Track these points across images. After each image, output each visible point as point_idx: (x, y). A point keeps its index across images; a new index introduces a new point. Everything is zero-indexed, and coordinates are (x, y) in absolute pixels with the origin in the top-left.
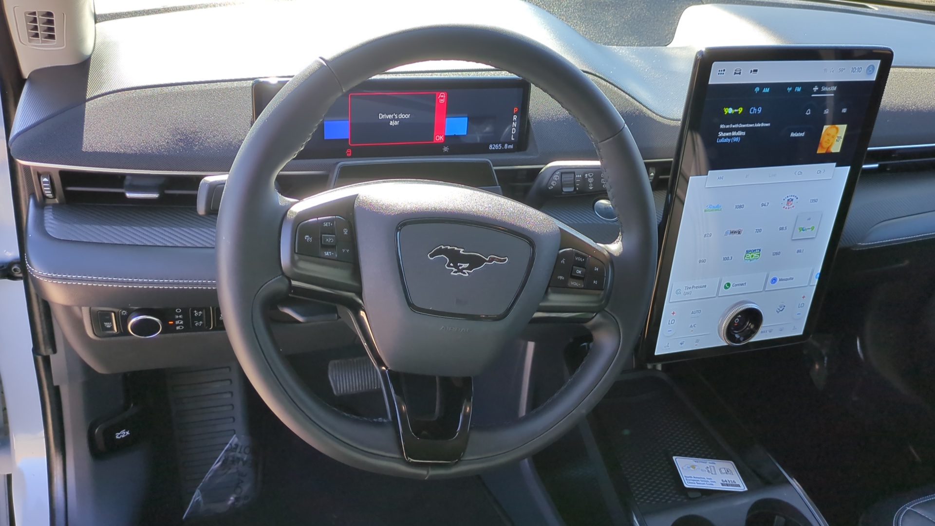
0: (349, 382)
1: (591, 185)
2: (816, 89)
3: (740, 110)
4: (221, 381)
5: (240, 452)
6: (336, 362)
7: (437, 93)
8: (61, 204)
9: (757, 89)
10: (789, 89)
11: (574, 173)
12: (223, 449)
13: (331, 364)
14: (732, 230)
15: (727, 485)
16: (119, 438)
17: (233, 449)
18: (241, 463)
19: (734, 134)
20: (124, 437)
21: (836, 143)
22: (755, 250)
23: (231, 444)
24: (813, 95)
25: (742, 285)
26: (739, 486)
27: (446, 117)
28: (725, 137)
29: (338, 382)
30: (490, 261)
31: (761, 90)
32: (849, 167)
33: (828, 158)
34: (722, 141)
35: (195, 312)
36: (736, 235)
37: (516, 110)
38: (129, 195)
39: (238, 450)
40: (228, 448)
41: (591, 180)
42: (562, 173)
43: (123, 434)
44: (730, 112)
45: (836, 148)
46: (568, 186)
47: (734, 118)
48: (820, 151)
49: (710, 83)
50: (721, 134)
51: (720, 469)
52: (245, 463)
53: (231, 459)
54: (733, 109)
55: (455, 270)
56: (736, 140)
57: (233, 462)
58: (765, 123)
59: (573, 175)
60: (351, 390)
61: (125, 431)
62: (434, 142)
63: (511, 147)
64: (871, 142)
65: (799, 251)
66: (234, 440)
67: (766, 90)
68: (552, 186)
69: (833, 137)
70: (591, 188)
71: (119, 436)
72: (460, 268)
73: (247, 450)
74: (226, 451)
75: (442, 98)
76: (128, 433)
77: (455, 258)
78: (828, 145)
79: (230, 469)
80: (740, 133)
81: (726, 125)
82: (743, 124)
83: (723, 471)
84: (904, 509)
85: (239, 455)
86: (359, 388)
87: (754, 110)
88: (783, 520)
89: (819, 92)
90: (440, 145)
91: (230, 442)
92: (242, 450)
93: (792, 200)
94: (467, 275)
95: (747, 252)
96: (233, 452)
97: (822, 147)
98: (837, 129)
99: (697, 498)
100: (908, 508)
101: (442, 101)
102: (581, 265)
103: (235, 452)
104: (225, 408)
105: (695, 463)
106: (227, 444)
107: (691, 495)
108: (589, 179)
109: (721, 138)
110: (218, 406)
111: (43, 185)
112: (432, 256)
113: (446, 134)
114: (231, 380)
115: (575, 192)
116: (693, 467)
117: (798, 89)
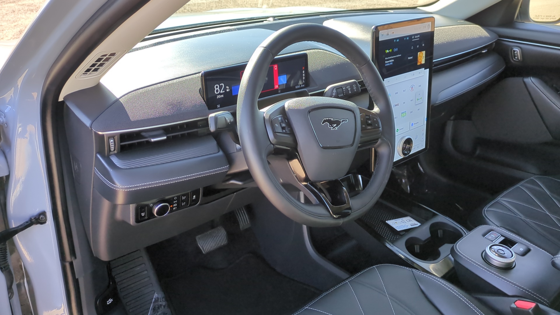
0: (209, 245)
1: (350, 91)
2: (413, 37)
3: (391, 50)
4: (139, 265)
5: (160, 302)
6: (199, 236)
7: (274, 65)
8: (118, 153)
9: (395, 41)
10: (405, 39)
11: (342, 88)
12: (152, 302)
13: (197, 238)
14: (395, 104)
15: (413, 225)
16: (109, 304)
17: (157, 300)
18: (162, 307)
19: (390, 61)
20: (111, 303)
21: (423, 59)
22: (404, 112)
23: (155, 298)
24: (413, 40)
25: (402, 129)
26: (417, 224)
27: (278, 76)
28: (388, 63)
29: (204, 247)
30: (342, 122)
31: (396, 41)
32: (428, 69)
33: (421, 66)
34: (387, 65)
35: (183, 197)
36: (397, 106)
37: (303, 68)
38: (153, 140)
39: (159, 301)
40: (154, 301)
41: (349, 89)
42: (337, 89)
43: (110, 301)
44: (388, 52)
45: (423, 62)
46: (340, 94)
47: (389, 54)
48: (418, 64)
49: (380, 40)
50: (386, 62)
51: (406, 221)
52: (164, 306)
53: (157, 306)
54: (389, 50)
55: (332, 128)
56: (391, 64)
57: (159, 308)
58: (399, 55)
59: (341, 89)
60: (211, 249)
61: (111, 299)
62: (275, 89)
63: (304, 86)
64: (434, 59)
65: (418, 110)
66: (156, 295)
67: (398, 40)
68: (333, 95)
69: (422, 57)
70: (350, 93)
71: (108, 303)
72: (334, 126)
73: (164, 300)
74: (154, 302)
75: (276, 67)
76: (112, 300)
77: (331, 123)
78: (420, 61)
79: (158, 312)
80: (393, 60)
81: (387, 58)
82: (393, 56)
83: (408, 221)
84: (484, 210)
85: (161, 303)
86: (215, 247)
87: (396, 50)
88: (441, 231)
89: (414, 38)
90: (277, 90)
91: (154, 297)
92: (161, 300)
93: (413, 87)
94: (337, 129)
95: (402, 113)
96: (157, 302)
97: (419, 62)
98: (422, 53)
99: (404, 234)
100: (486, 209)
101: (276, 69)
102: (369, 119)
103: (158, 302)
104: (146, 280)
105: (396, 221)
106: (153, 299)
107: (402, 233)
108: (348, 89)
109: (386, 63)
110: (141, 280)
111: (111, 144)
112: (323, 123)
113: (279, 84)
114: (144, 264)
115: (344, 96)
116: (396, 223)
117: (408, 38)
